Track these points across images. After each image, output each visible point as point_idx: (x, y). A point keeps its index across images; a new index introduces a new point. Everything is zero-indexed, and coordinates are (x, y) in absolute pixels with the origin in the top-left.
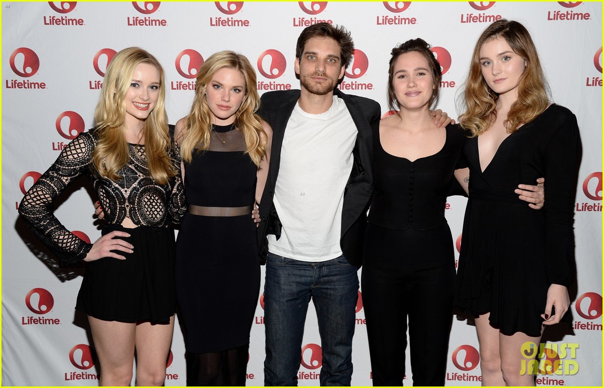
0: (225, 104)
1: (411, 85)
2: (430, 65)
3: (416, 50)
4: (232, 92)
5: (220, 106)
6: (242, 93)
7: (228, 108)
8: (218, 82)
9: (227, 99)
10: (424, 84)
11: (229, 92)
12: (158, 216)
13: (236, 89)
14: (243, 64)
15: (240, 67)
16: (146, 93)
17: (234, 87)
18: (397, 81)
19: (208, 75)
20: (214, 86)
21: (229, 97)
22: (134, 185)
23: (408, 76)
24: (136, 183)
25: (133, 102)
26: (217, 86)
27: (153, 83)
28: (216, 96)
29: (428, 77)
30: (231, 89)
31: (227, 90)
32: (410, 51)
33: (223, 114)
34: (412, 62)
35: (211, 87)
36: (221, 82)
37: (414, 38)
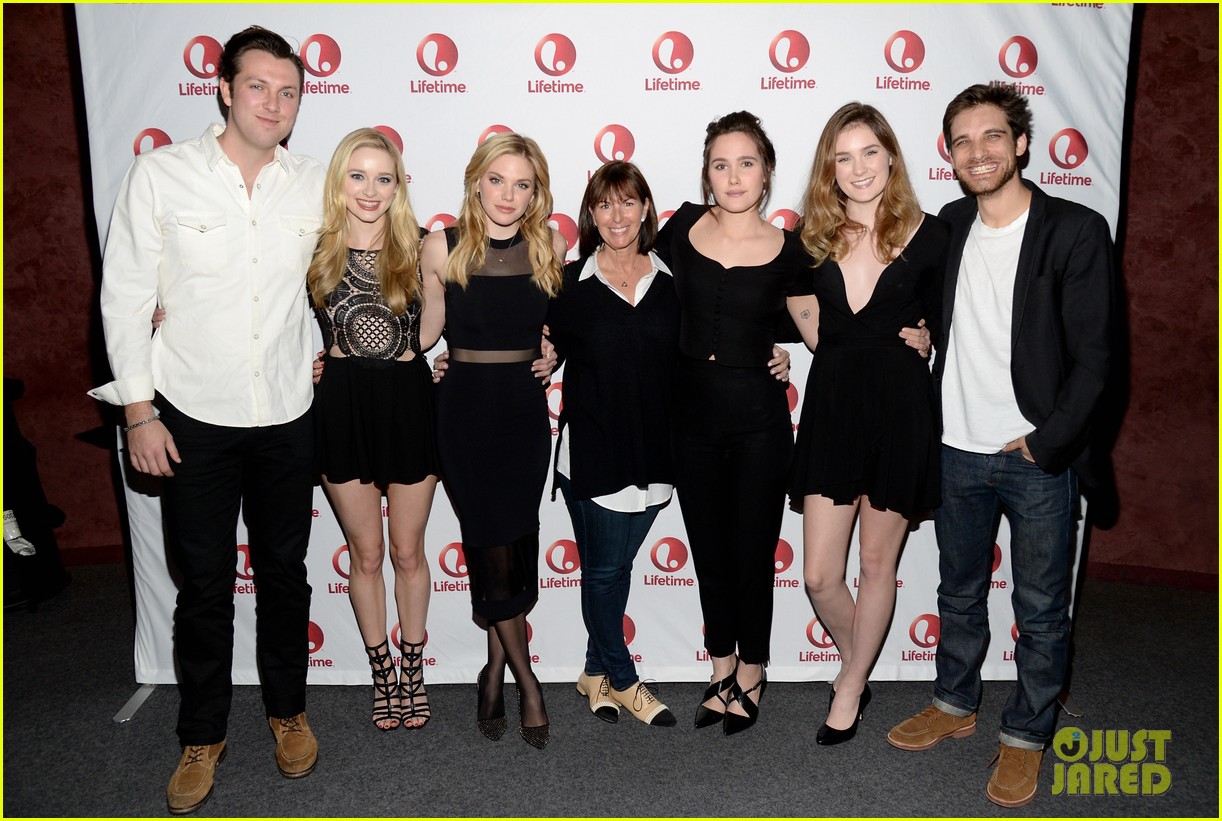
0: (507, 204)
1: (734, 180)
2: (759, 149)
3: (740, 130)
4: (517, 188)
5: (500, 207)
6: (530, 190)
7: (511, 210)
8: (497, 174)
9: (509, 198)
10: (750, 178)
11: (513, 186)
12: (381, 345)
13: (522, 184)
14: (531, 150)
15: (528, 154)
16: (371, 186)
17: (520, 181)
18: (713, 173)
19: (483, 164)
20: (491, 179)
21: (513, 194)
22: (341, 303)
23: (730, 166)
24: (345, 301)
25: (357, 199)
26: (495, 180)
27: (382, 174)
28: (494, 194)
29: (757, 169)
30: (515, 184)
31: (509, 184)
32: (732, 131)
33: (504, 218)
34: (735, 146)
35: (487, 181)
36: (502, 174)
37: (738, 111)
